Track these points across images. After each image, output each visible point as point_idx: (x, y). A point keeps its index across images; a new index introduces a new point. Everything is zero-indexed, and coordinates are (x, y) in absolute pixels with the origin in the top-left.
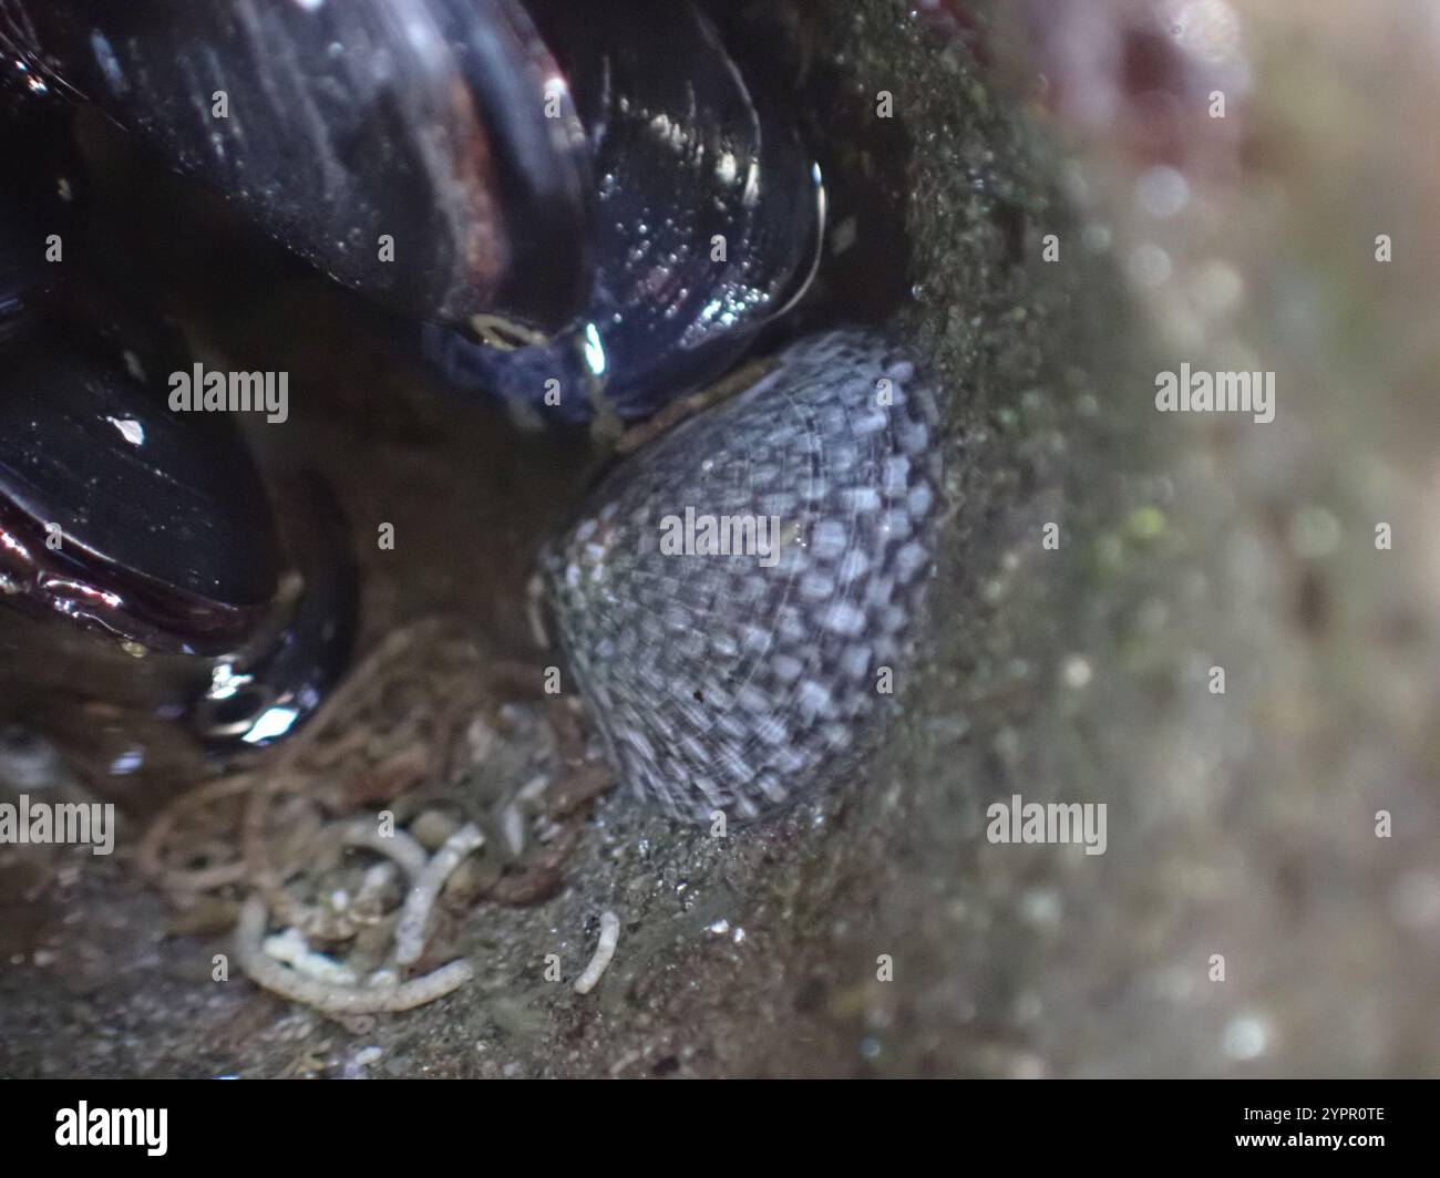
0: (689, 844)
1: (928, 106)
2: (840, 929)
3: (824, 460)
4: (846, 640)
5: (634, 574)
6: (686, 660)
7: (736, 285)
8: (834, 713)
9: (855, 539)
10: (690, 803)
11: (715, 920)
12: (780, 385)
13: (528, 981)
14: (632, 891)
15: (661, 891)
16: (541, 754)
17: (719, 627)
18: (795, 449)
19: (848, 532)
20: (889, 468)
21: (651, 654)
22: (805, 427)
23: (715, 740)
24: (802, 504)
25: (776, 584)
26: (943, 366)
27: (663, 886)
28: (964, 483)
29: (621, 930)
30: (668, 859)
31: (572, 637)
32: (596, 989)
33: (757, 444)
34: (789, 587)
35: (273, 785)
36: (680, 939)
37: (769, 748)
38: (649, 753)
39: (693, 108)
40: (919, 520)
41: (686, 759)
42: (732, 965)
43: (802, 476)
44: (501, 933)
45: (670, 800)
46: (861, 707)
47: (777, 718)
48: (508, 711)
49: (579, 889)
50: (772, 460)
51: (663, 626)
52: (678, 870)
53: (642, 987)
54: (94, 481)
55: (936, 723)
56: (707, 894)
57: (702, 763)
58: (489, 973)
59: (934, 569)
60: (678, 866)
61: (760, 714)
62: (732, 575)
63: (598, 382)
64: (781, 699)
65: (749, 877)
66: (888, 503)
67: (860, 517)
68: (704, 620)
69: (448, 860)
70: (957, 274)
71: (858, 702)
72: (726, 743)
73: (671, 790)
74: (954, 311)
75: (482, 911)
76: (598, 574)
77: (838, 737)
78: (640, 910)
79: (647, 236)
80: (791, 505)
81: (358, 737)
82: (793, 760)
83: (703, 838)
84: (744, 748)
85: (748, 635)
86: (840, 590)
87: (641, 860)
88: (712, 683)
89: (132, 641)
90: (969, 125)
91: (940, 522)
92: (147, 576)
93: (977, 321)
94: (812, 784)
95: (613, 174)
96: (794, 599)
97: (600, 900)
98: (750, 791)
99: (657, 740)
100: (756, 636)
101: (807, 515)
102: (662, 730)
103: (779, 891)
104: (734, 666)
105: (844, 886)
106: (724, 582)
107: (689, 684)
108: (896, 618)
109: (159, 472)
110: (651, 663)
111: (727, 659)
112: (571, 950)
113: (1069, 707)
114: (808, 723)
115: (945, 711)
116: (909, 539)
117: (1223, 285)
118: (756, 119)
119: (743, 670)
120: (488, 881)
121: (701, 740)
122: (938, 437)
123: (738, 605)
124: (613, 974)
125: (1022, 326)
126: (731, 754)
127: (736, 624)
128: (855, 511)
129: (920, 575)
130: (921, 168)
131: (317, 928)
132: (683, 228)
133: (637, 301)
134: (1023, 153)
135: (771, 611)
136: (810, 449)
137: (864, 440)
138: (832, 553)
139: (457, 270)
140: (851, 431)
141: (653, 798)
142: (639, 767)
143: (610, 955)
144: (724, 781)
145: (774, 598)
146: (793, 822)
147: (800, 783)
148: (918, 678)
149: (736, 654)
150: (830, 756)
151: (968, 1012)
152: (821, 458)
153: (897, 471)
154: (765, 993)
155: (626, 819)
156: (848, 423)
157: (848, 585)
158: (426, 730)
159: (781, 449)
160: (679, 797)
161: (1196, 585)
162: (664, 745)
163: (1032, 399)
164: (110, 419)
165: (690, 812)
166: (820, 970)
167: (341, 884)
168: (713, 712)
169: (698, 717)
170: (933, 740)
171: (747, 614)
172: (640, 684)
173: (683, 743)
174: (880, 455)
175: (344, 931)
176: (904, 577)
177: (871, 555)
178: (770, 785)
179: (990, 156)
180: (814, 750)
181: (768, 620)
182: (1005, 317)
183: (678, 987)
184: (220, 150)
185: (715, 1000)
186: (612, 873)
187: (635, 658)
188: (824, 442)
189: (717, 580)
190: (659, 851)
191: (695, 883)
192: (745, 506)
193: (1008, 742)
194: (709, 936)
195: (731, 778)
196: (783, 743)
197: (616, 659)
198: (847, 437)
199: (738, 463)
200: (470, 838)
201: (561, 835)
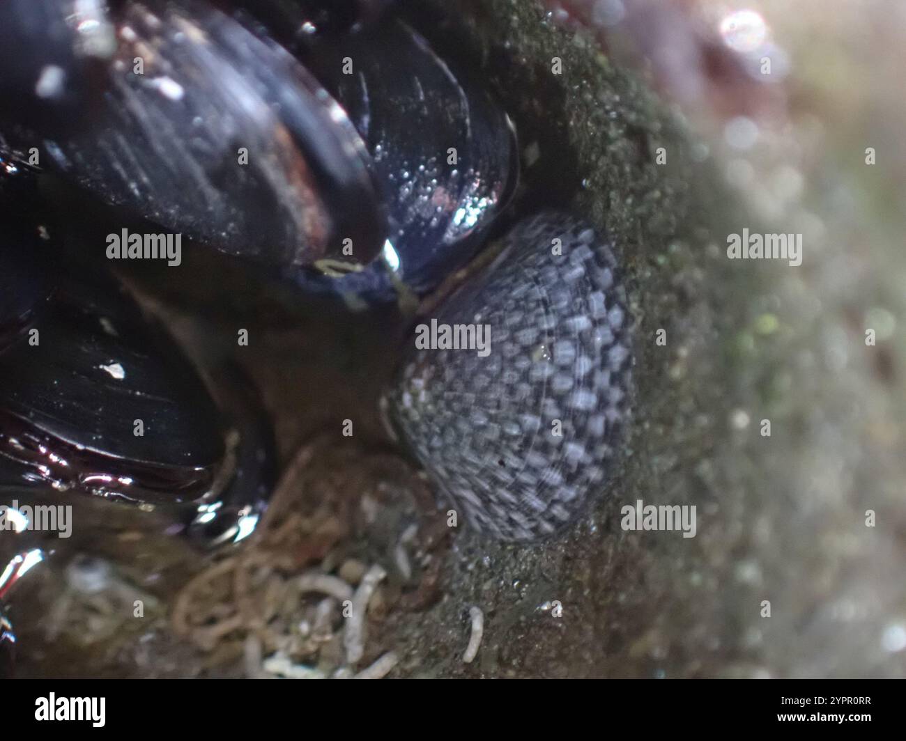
0: (515, 554)
1: (570, 68)
2: (622, 598)
3: (551, 302)
4: (587, 414)
5: (446, 394)
6: (490, 443)
7: (471, 198)
8: (589, 460)
9: (580, 349)
10: (510, 529)
11: (542, 603)
12: (512, 257)
13: (433, 660)
14: (486, 591)
15: (504, 588)
16: (409, 510)
17: (507, 418)
18: (530, 299)
19: (575, 346)
20: (592, 300)
21: (467, 441)
22: (534, 283)
23: (518, 488)
24: (542, 333)
25: (536, 386)
26: (612, 229)
27: (505, 584)
28: (642, 302)
29: (485, 617)
30: (503, 567)
31: (414, 437)
32: (477, 658)
33: (506, 298)
34: (545, 387)
35: (247, 562)
36: (523, 618)
37: (553, 488)
38: (478, 502)
39: (422, 93)
40: (618, 330)
41: (503, 503)
42: (559, 630)
43: (539, 315)
44: (409, 631)
45: (497, 529)
46: (605, 453)
47: (554, 469)
48: (383, 487)
49: (452, 594)
50: (517, 307)
51: (471, 423)
52: (512, 572)
53: (505, 653)
54: (100, 410)
55: (656, 460)
56: (533, 585)
57: (513, 504)
58: (407, 658)
59: (634, 359)
60: (511, 570)
61: (543, 468)
62: (508, 385)
63: (397, 274)
64: (554, 457)
65: (558, 570)
66: (596, 323)
67: (580, 334)
68: (496, 415)
69: (367, 590)
70: (610, 171)
71: (603, 450)
72: (525, 489)
73: (496, 523)
74: (613, 194)
75: (394, 618)
76: (423, 397)
77: (595, 474)
78: (493, 601)
79: (410, 179)
80: (535, 335)
81: (294, 521)
82: (570, 493)
83: (523, 550)
84: (537, 490)
85: (525, 421)
86: (578, 383)
87: (487, 570)
88: (509, 455)
89: (145, 503)
90: (599, 78)
91: (631, 330)
92: (146, 462)
93: (629, 201)
94: (585, 506)
95: (381, 144)
96: (550, 393)
97: (467, 599)
98: (547, 516)
99: (481, 494)
100: (530, 420)
101: (547, 339)
102: (483, 488)
103: (578, 578)
104: (520, 441)
105: (619, 570)
106: (504, 390)
107: (495, 456)
108: (616, 395)
109: (138, 393)
110: (467, 448)
111: (515, 438)
112: (455, 635)
113: (740, 441)
114: (574, 470)
115: (661, 451)
116: (614, 343)
117: (790, 182)
118: (462, 92)
119: (527, 442)
120: (394, 599)
121: (509, 489)
122: (618, 276)
123: (515, 403)
124: (485, 647)
125: (659, 202)
126: (530, 495)
127: (517, 416)
128: (577, 332)
129: (626, 365)
130: (572, 106)
131: (294, 649)
132: (431, 170)
133: (411, 219)
134: (639, 95)
135: (537, 403)
136: (540, 296)
137: (573, 284)
138: (567, 361)
139: (300, 238)
140: (563, 280)
141: (486, 529)
142: (473, 512)
143: (480, 635)
144: (528, 512)
145: (537, 395)
146: (578, 532)
147: (577, 506)
148: (638, 431)
149: (520, 433)
150: (593, 487)
151: (715, 644)
152: (548, 300)
153: (597, 300)
154: (584, 645)
155: (471, 544)
156: (560, 276)
157: (582, 379)
158: (334, 508)
159: (522, 299)
160: (502, 527)
161: (807, 359)
162: (486, 496)
163: (675, 248)
164: (101, 367)
165: (511, 535)
166: (615, 626)
167: (302, 618)
168: (513, 471)
169: (504, 476)
170: (655, 469)
171: (521, 408)
172: (463, 461)
173: (497, 494)
174: (585, 294)
175: (311, 647)
176: (616, 368)
177: (592, 357)
178: (558, 511)
179: (617, 98)
180: (582, 485)
181: (536, 409)
182: (648, 196)
183: (528, 649)
184: (137, 192)
185: (553, 654)
186: (471, 581)
187: (456, 445)
188: (548, 291)
189: (499, 389)
190: (497, 562)
191: (524, 579)
192: (507, 340)
193: (705, 469)
194: (540, 613)
195: (533, 510)
196: (561, 484)
197: (445, 448)
198: (561, 284)
199: (497, 313)
200: (376, 574)
201: (433, 562)
